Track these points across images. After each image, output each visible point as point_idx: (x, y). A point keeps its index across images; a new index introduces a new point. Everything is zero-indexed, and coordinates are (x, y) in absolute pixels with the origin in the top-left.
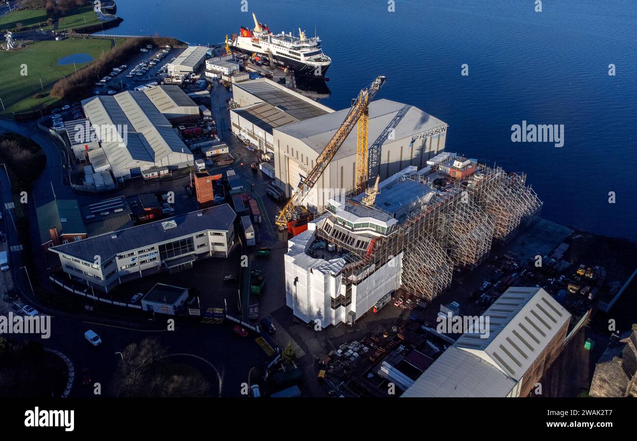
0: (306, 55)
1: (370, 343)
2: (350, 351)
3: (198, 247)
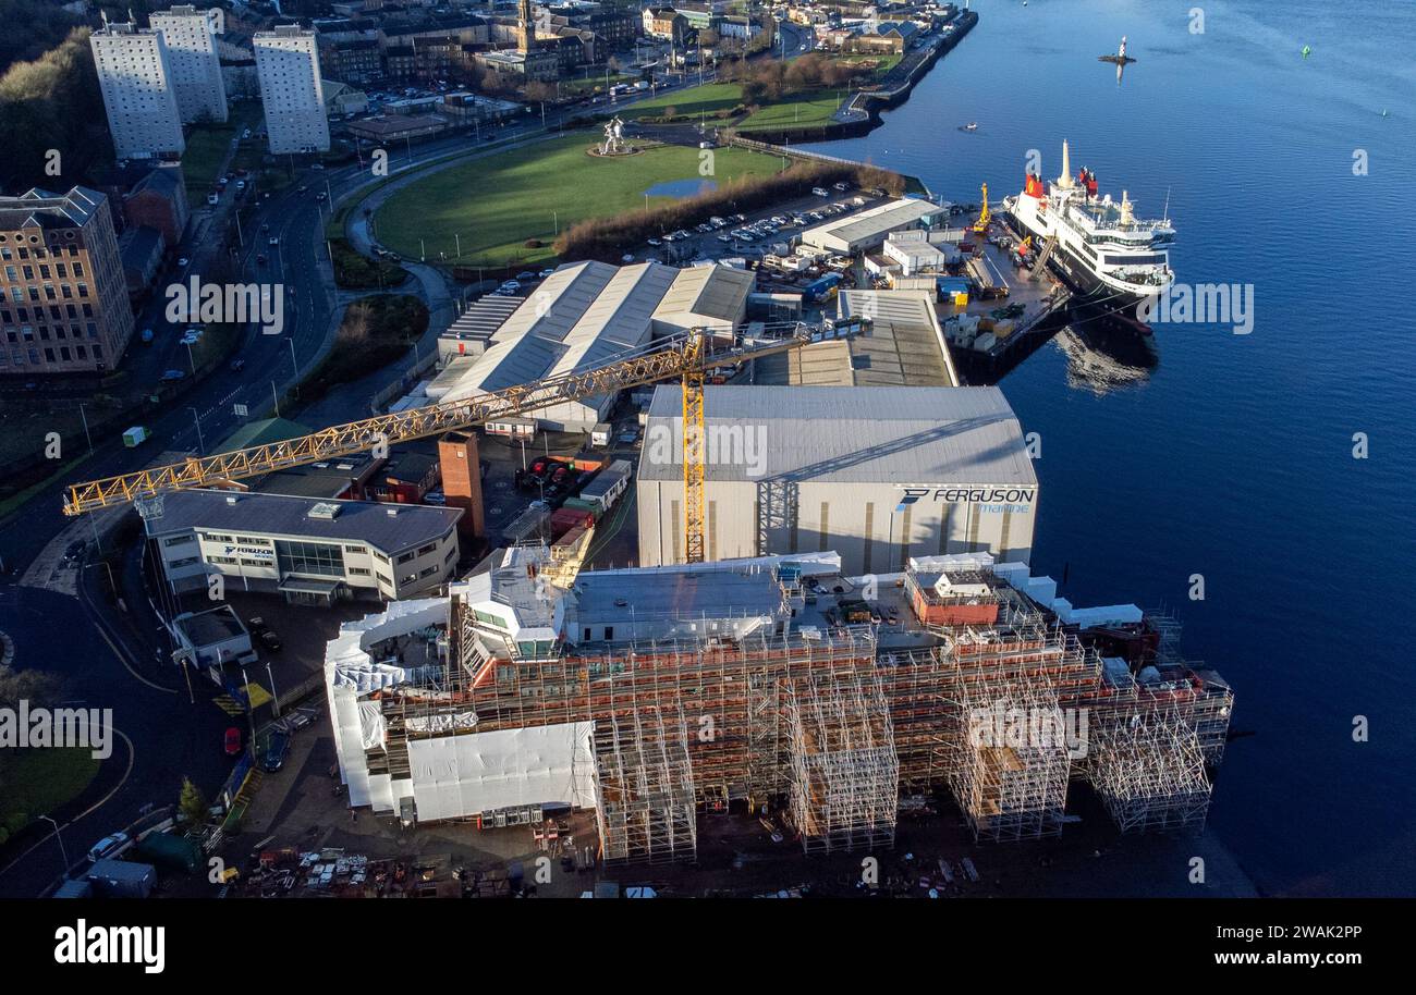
0: (1109, 260)
1: (378, 873)
2: (330, 868)
3: (351, 571)
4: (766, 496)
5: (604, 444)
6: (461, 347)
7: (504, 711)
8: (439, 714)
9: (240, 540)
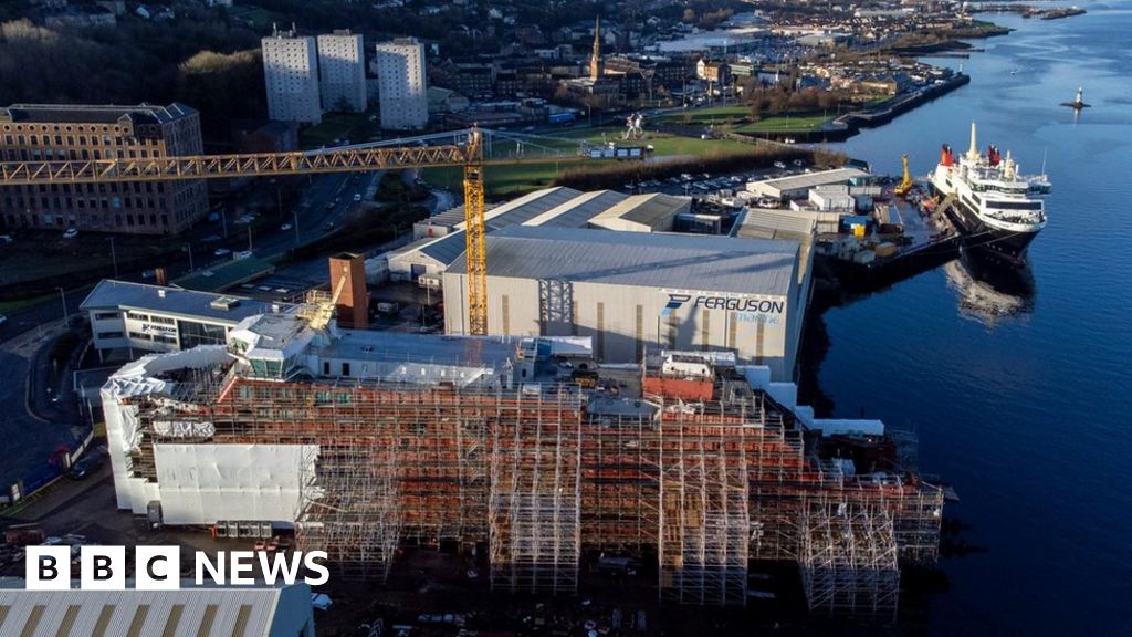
0: (990, 205)
6: (431, 230)
7: (240, 424)
8: (180, 421)
9: (154, 319)
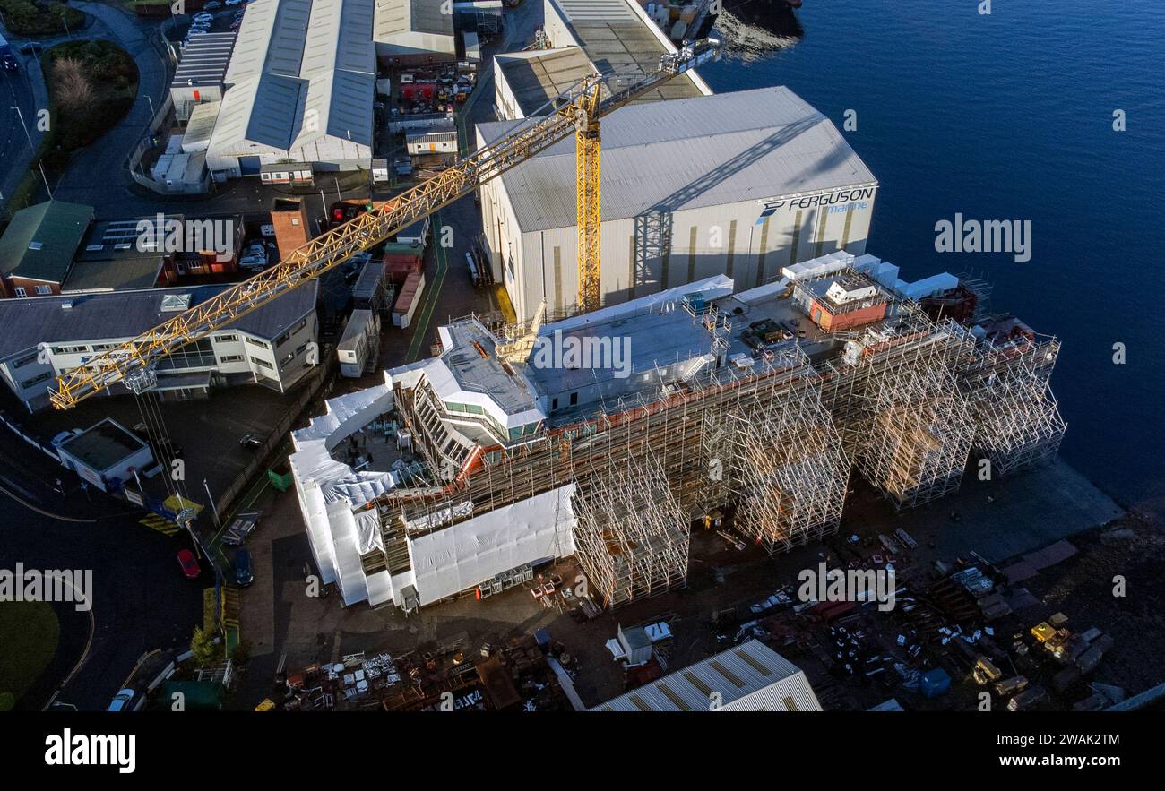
1: (410, 668)
2: (359, 674)
3: (223, 359)
4: (642, 230)
5: (387, 179)
6: (196, 94)
7: (499, 493)
8: (438, 510)
9: (97, 348)
